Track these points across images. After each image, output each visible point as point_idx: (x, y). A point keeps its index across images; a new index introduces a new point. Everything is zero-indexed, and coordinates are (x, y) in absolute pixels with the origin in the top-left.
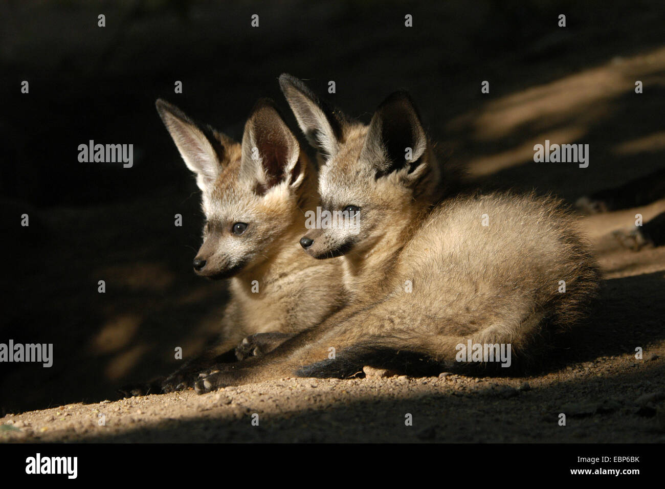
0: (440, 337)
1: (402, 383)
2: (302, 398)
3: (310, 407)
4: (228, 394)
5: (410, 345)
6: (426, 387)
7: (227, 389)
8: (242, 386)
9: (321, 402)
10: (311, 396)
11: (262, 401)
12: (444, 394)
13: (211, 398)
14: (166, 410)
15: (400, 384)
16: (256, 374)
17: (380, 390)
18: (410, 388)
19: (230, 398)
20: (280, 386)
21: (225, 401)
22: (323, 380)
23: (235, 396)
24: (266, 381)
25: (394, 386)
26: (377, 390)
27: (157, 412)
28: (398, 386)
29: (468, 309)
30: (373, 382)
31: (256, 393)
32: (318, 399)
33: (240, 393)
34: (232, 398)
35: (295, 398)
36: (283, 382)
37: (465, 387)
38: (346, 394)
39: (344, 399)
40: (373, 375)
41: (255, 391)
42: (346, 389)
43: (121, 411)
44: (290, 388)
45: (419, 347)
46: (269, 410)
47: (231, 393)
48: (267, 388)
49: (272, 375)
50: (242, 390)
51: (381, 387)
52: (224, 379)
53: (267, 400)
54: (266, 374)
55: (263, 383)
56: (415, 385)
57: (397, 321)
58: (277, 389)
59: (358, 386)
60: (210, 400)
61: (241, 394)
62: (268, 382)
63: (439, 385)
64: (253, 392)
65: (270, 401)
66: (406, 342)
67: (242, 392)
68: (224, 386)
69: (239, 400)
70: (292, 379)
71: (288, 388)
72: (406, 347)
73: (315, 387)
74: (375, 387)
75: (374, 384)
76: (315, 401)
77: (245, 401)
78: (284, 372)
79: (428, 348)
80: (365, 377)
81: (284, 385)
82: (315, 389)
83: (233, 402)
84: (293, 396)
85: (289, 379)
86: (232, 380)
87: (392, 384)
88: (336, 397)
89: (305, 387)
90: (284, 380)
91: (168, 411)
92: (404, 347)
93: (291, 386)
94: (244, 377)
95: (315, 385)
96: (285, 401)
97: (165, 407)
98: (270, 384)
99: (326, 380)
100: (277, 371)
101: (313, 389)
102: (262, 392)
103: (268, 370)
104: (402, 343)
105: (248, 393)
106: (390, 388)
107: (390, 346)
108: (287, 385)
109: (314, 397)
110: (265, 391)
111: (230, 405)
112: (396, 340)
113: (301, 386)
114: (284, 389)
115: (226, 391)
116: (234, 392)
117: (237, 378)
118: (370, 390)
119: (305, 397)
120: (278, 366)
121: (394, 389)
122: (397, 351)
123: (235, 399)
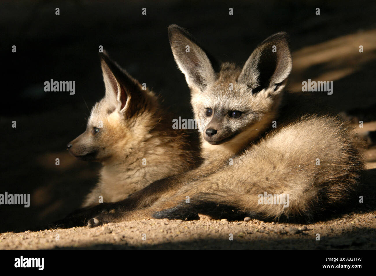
0: (248, 196)
1: (224, 224)
2: (159, 230)
3: (164, 236)
4: (110, 227)
5: (227, 201)
6: (240, 226)
7: (109, 224)
8: (119, 223)
9: (171, 234)
10: (165, 230)
11: (133, 232)
12: (251, 231)
13: (99, 229)
14: (69, 236)
15: (223, 224)
16: (128, 216)
17: (209, 227)
18: (229, 227)
19: (111, 230)
20: (144, 223)
21: (108, 231)
22: (172, 220)
23: (114, 229)
24: (135, 220)
25: (218, 225)
26: (207, 227)
27: (63, 237)
28: (221, 225)
29: (267, 179)
30: (205, 222)
31: (128, 227)
32: (169, 231)
33: (117, 227)
34: (113, 230)
35: (154, 231)
36: (146, 221)
37: (265, 227)
38: (188, 229)
39: (186, 232)
40: (204, 219)
41: (127, 226)
42: (187, 226)
43: (39, 236)
44: (150, 225)
45: (233, 203)
46: (137, 238)
47: (111, 227)
48: (135, 224)
49: (139, 217)
50: (119, 225)
51: (210, 225)
52: (107, 218)
53: (135, 231)
54: (135, 215)
55: (132, 221)
56: (232, 225)
57: (220, 184)
58: (142, 225)
59: (195, 225)
60: (98, 230)
61: (119, 228)
62: (135, 221)
63: (248, 226)
64: (126, 226)
65: (138, 232)
66: (224, 199)
67: (118, 226)
68: (107, 223)
69: (117, 231)
70: (151, 219)
71: (149, 224)
72: (224, 202)
73: (167, 224)
74: (206, 226)
75: (205, 223)
76: (167, 232)
77: (121, 231)
78: (146, 215)
79: (239, 204)
80: (199, 219)
81: (146, 223)
82: (167, 225)
83: (113, 232)
84: (153, 229)
85: (149, 219)
86: (112, 218)
87: (217, 224)
88: (181, 230)
89: (160, 224)
90: (146, 220)
91: (70, 237)
92: (223, 202)
93: (151, 224)
94: (120, 217)
95: (167, 223)
96: (147, 232)
97: (68, 234)
98: (137, 222)
99: (174, 220)
100: (142, 214)
101: (166, 226)
102: (132, 227)
103: (136, 214)
104: (222, 199)
105: (123, 227)
106: (216, 226)
107: (214, 200)
108: (149, 223)
109: (166, 230)
110: (134, 226)
111: (111, 234)
112: (218, 197)
113: (158, 223)
114: (146, 225)
115: (108, 226)
116: (114, 226)
117: (116, 217)
118: (203, 227)
119: (160, 230)
120: (143, 211)
121: (218, 227)
122: (217, 205)
123: (114, 230)
